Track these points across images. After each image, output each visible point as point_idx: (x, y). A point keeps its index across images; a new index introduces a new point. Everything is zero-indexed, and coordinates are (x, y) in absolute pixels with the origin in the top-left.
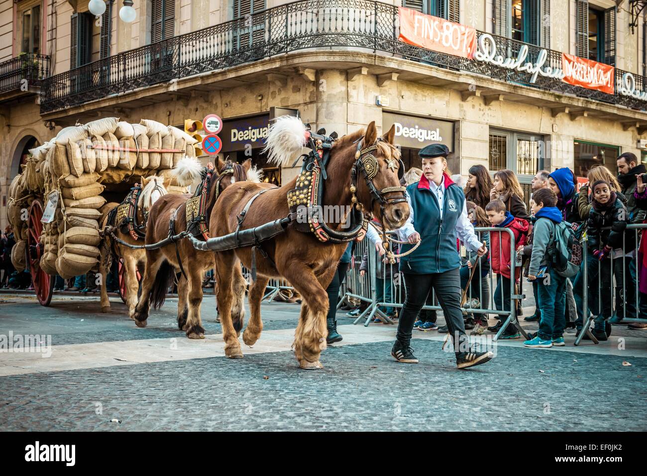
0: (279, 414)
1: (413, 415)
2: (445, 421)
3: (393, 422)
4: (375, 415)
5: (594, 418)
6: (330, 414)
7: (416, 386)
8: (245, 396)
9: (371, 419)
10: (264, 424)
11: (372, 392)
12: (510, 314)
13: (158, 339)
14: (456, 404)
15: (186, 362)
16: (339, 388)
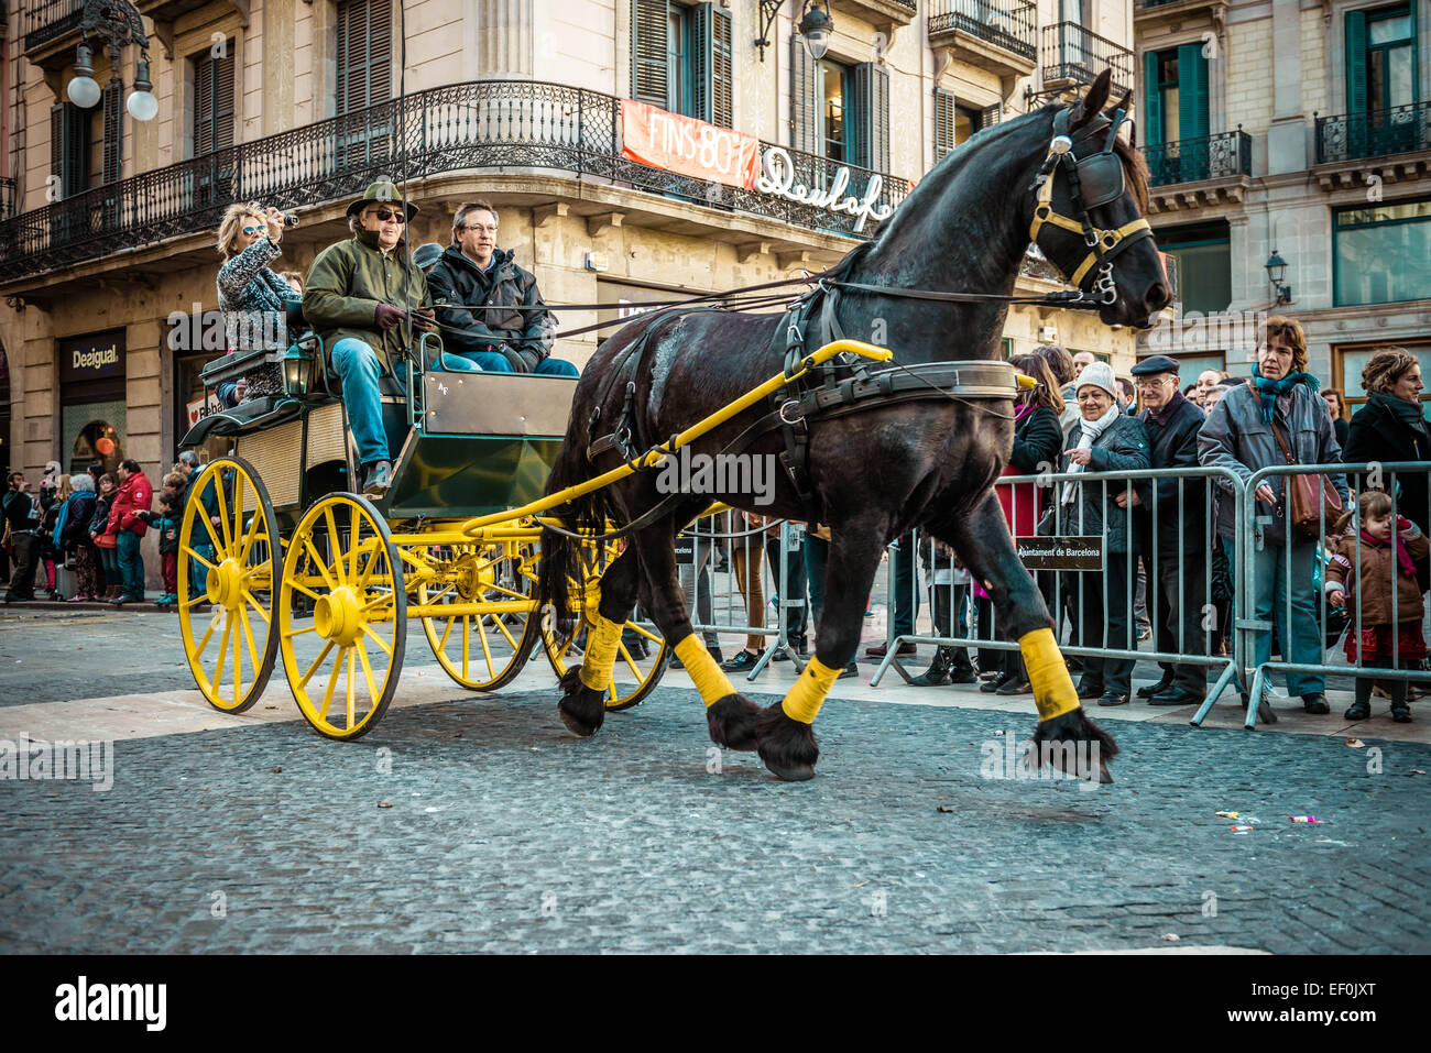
0: (245, 847)
1: (494, 841)
2: (544, 851)
3: (449, 856)
4: (422, 842)
5: (815, 836)
6: (345, 843)
7: (541, 778)
8: (210, 811)
9: (411, 851)
10: (202, 869)
11: (453, 794)
14: (588, 814)
15: (152, 741)
16: (399, 786)
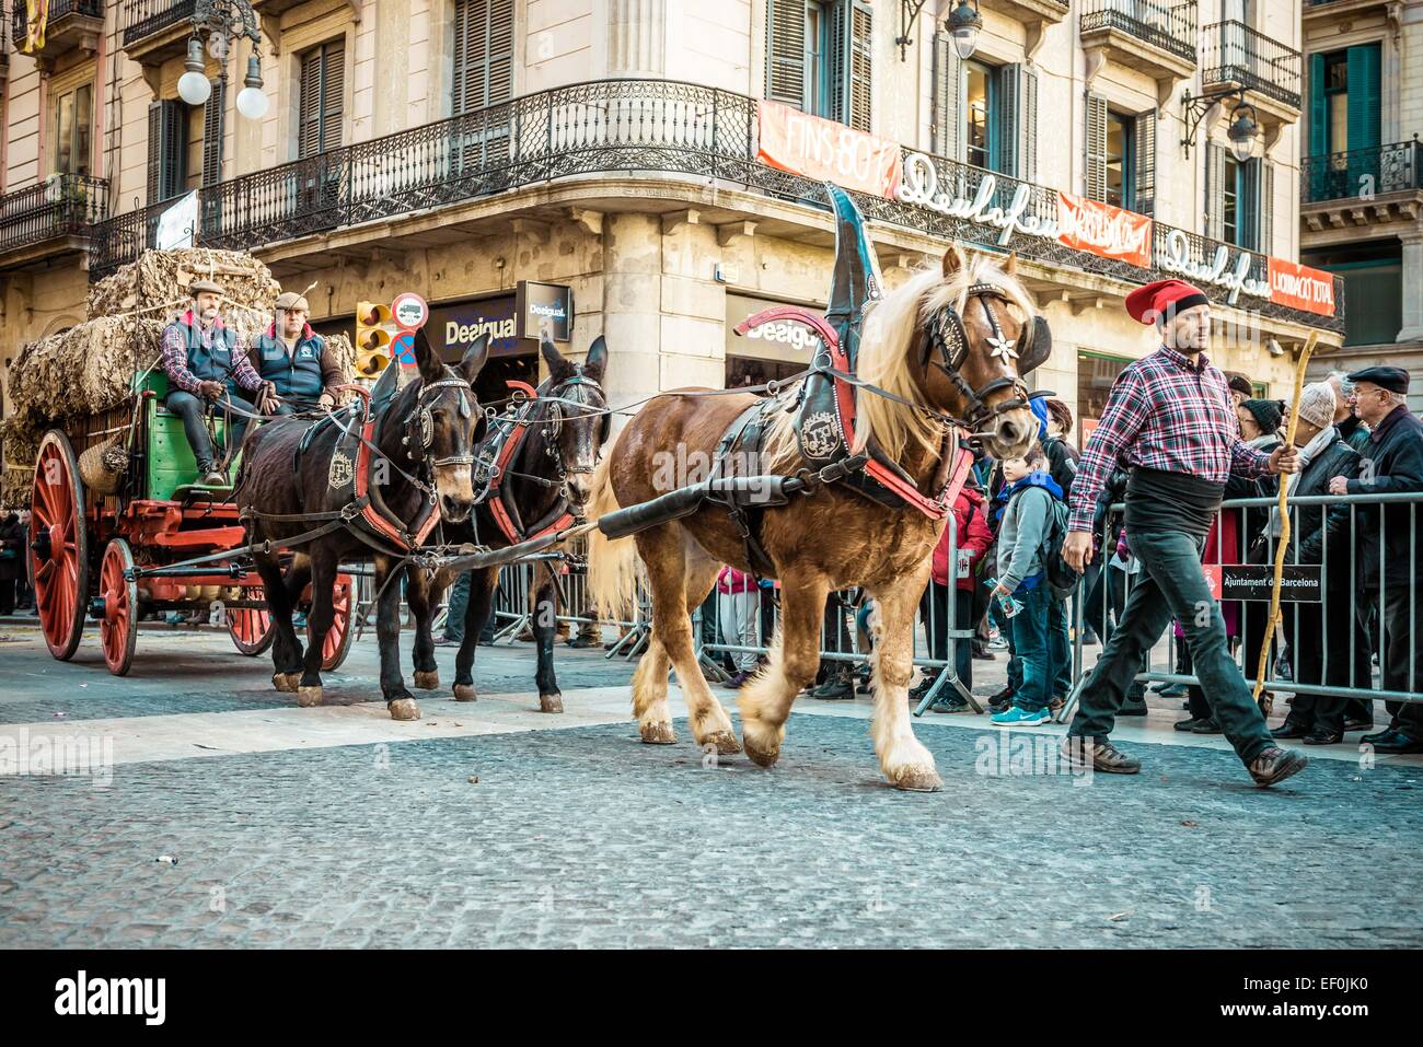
0: (482, 847)
1: (735, 849)
2: (791, 861)
3: (694, 862)
4: (663, 849)
5: (1068, 856)
6: (581, 847)
7: (751, 796)
8: (426, 814)
9: (655, 857)
10: (450, 865)
11: (668, 807)
12: (945, 665)
13: (285, 709)
14: (818, 829)
15: (329, 751)
16: (607, 799)
